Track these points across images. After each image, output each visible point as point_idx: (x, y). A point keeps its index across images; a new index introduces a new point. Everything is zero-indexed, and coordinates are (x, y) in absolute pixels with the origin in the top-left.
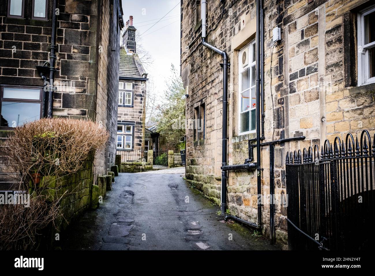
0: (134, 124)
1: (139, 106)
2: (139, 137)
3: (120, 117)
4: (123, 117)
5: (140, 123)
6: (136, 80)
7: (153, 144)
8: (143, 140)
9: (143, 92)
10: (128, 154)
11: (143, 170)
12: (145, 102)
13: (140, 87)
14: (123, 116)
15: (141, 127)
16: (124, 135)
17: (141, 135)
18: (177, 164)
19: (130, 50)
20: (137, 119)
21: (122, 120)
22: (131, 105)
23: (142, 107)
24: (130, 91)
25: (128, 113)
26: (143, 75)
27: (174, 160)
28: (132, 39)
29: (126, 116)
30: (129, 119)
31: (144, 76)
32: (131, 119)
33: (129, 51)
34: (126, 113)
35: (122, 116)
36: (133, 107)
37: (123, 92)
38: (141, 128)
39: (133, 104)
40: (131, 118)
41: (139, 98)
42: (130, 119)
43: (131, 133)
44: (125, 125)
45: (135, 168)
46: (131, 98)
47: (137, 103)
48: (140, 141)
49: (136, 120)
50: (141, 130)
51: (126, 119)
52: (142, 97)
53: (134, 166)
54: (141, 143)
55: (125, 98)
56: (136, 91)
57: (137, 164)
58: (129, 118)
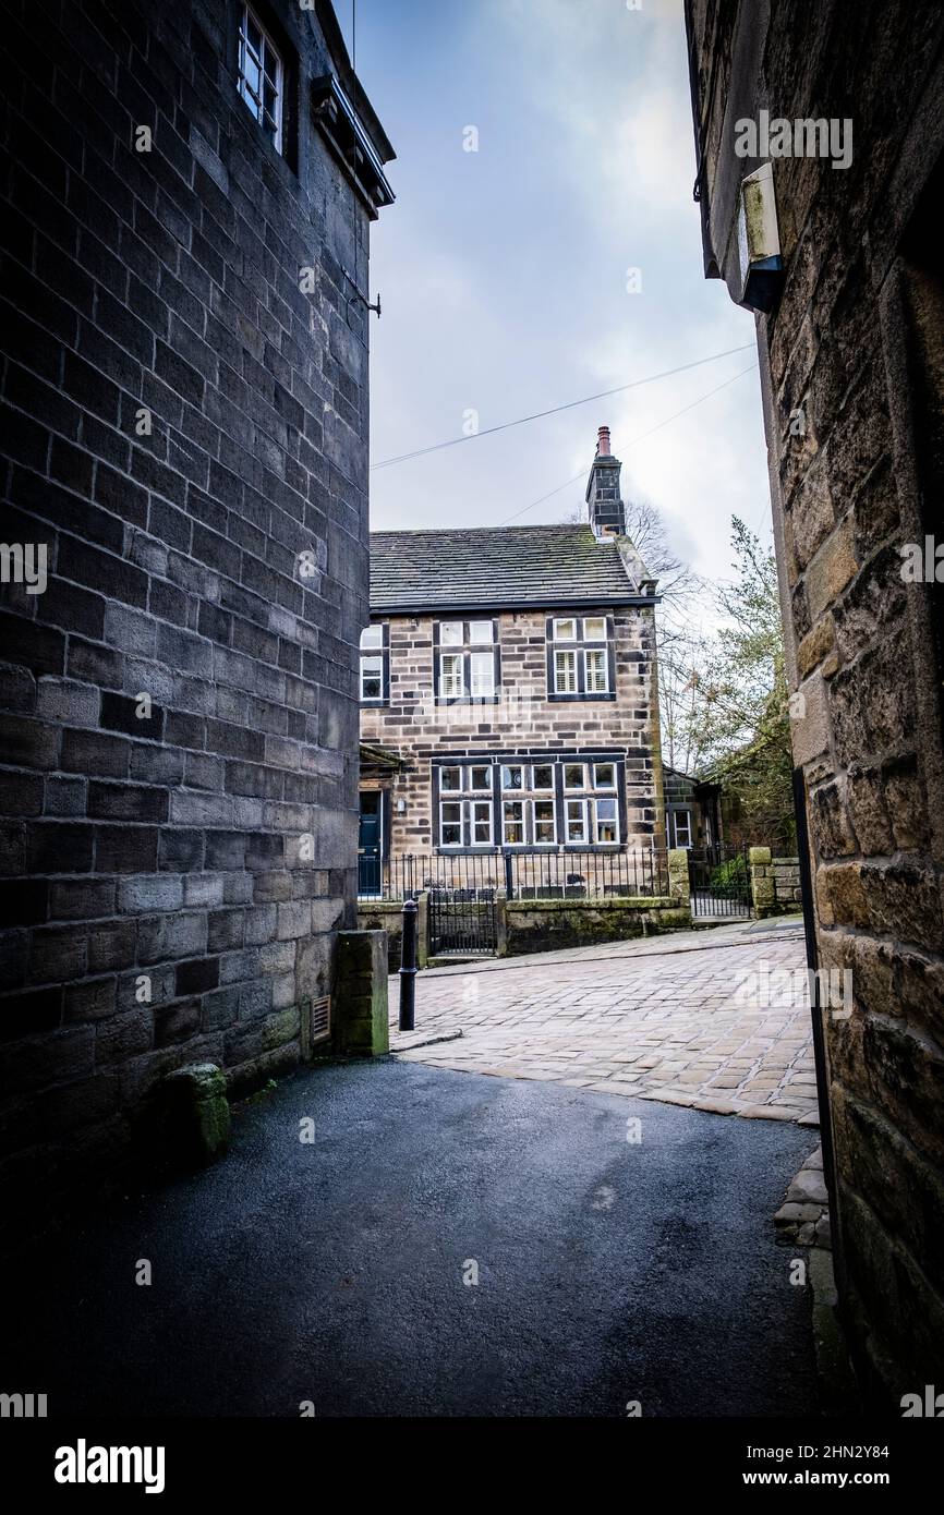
0: (622, 757)
1: (636, 692)
2: (641, 803)
3: (573, 736)
4: (580, 736)
5: (644, 753)
6: (619, 607)
7: (704, 823)
8: (657, 809)
9: (645, 645)
10: (607, 863)
11: (653, 930)
12: (654, 680)
13: (634, 627)
14: (582, 731)
15: (649, 765)
16: (591, 796)
17: (649, 792)
18: (788, 902)
19: (607, 529)
20: (632, 738)
21: (578, 747)
22: (607, 691)
23: (647, 695)
24: (602, 645)
25: (598, 721)
26: (640, 588)
27: (775, 887)
28: (611, 495)
29: (594, 732)
30: (603, 740)
31: (644, 592)
32: (612, 742)
33: (604, 532)
34: (591, 720)
35: (577, 733)
36: (613, 698)
37: (575, 652)
38: (648, 771)
39: (612, 688)
40: (610, 738)
41: (633, 666)
42: (607, 742)
43: (614, 789)
44: (589, 761)
45: (621, 923)
46: (606, 670)
47: (628, 683)
48: (649, 815)
49: (627, 742)
50: (649, 776)
51: (592, 743)
52: (645, 663)
53: (618, 912)
54: (652, 822)
55: (586, 671)
56: (623, 645)
57: (626, 905)
58: (602, 738)
